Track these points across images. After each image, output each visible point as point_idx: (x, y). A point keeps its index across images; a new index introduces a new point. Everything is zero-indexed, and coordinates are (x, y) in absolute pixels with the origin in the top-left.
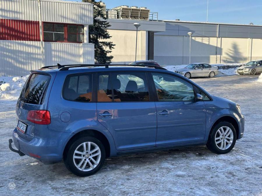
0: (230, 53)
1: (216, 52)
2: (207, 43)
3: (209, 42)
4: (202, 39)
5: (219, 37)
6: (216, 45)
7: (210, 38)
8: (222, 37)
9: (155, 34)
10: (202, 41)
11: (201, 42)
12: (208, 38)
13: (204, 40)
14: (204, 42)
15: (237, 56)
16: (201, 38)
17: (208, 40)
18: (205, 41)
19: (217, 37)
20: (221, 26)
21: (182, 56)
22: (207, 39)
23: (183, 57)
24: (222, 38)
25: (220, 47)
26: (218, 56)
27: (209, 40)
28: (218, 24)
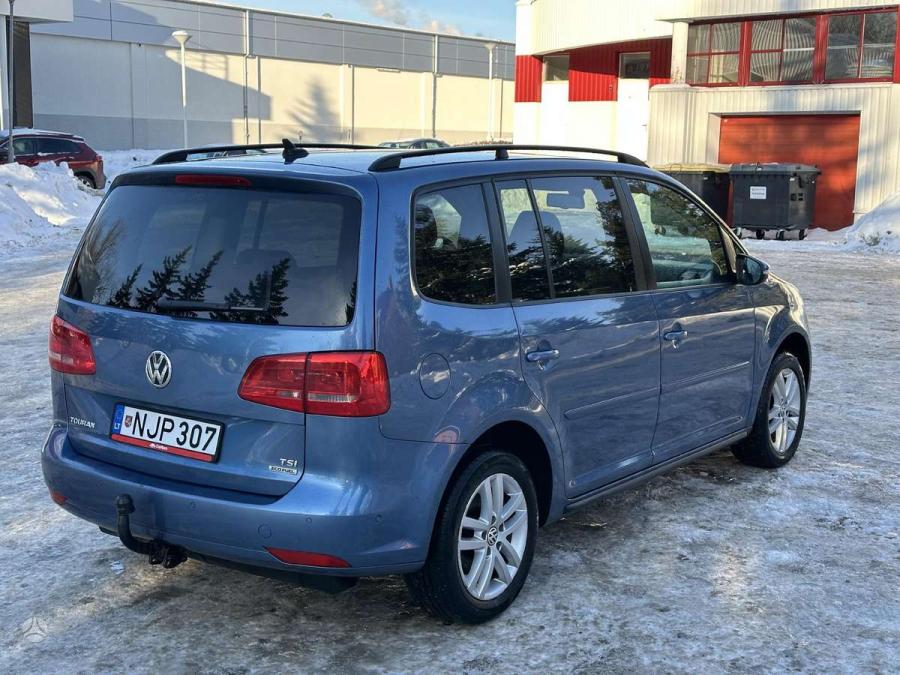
0: (304, 113)
1: (246, 107)
2: (220, 74)
3: (227, 69)
4: (204, 61)
5: (252, 55)
6: (243, 84)
7: (229, 56)
8: (260, 57)
9: (33, 28)
10: (204, 67)
11: (200, 70)
12: (221, 58)
13: (209, 62)
14: (209, 72)
15: (327, 125)
16: (199, 56)
17: (223, 65)
18: (214, 66)
19: (244, 55)
20: (255, 15)
21: (128, 116)
22: (220, 62)
23: (133, 119)
24: (262, 60)
25: (257, 88)
26: (250, 121)
27: (226, 63)
28: (245, 10)
